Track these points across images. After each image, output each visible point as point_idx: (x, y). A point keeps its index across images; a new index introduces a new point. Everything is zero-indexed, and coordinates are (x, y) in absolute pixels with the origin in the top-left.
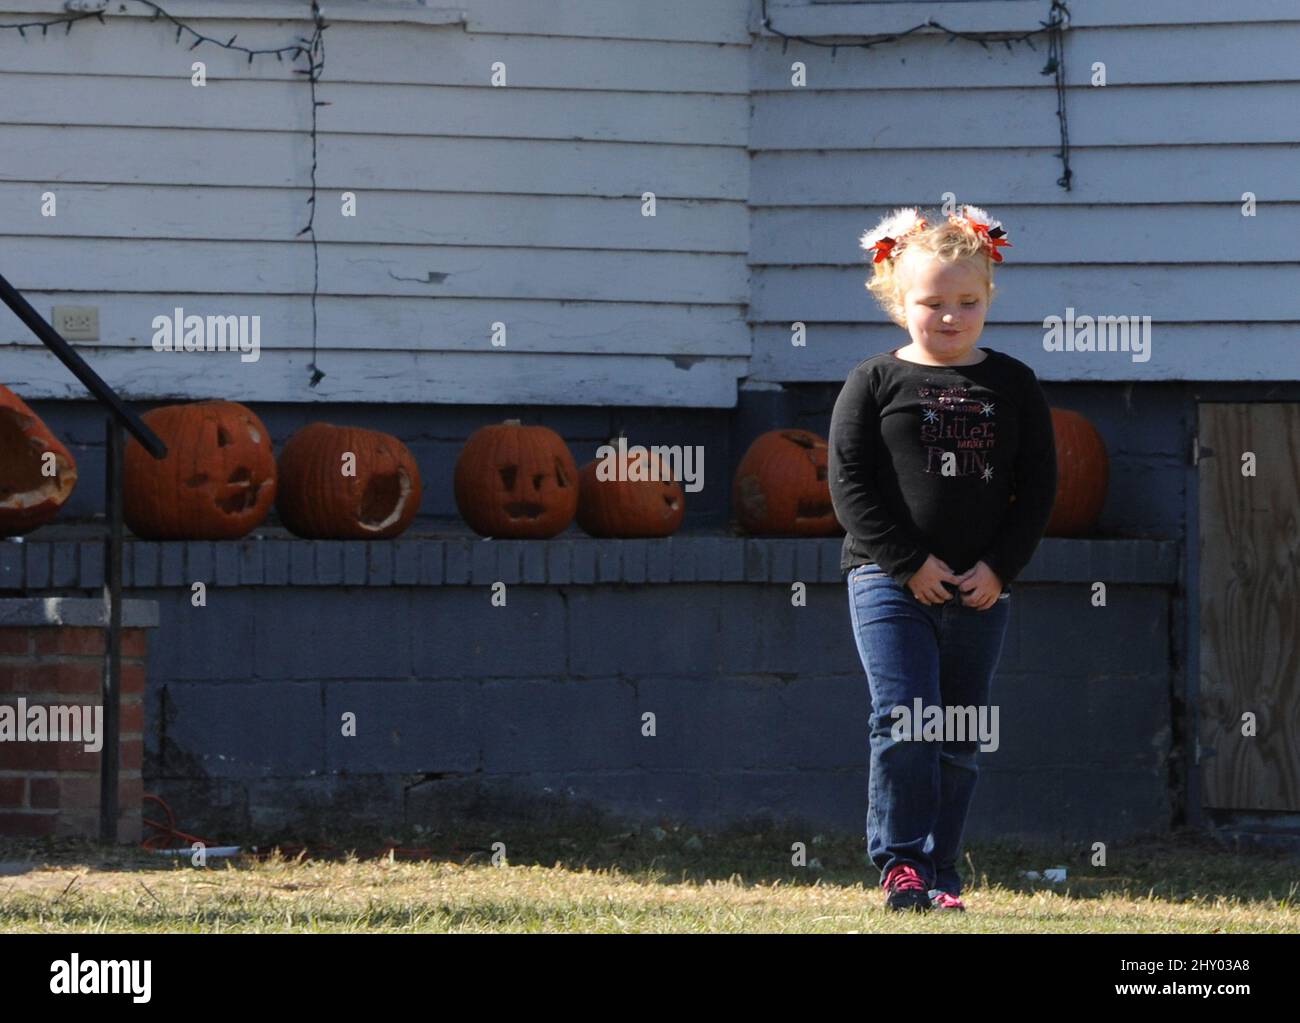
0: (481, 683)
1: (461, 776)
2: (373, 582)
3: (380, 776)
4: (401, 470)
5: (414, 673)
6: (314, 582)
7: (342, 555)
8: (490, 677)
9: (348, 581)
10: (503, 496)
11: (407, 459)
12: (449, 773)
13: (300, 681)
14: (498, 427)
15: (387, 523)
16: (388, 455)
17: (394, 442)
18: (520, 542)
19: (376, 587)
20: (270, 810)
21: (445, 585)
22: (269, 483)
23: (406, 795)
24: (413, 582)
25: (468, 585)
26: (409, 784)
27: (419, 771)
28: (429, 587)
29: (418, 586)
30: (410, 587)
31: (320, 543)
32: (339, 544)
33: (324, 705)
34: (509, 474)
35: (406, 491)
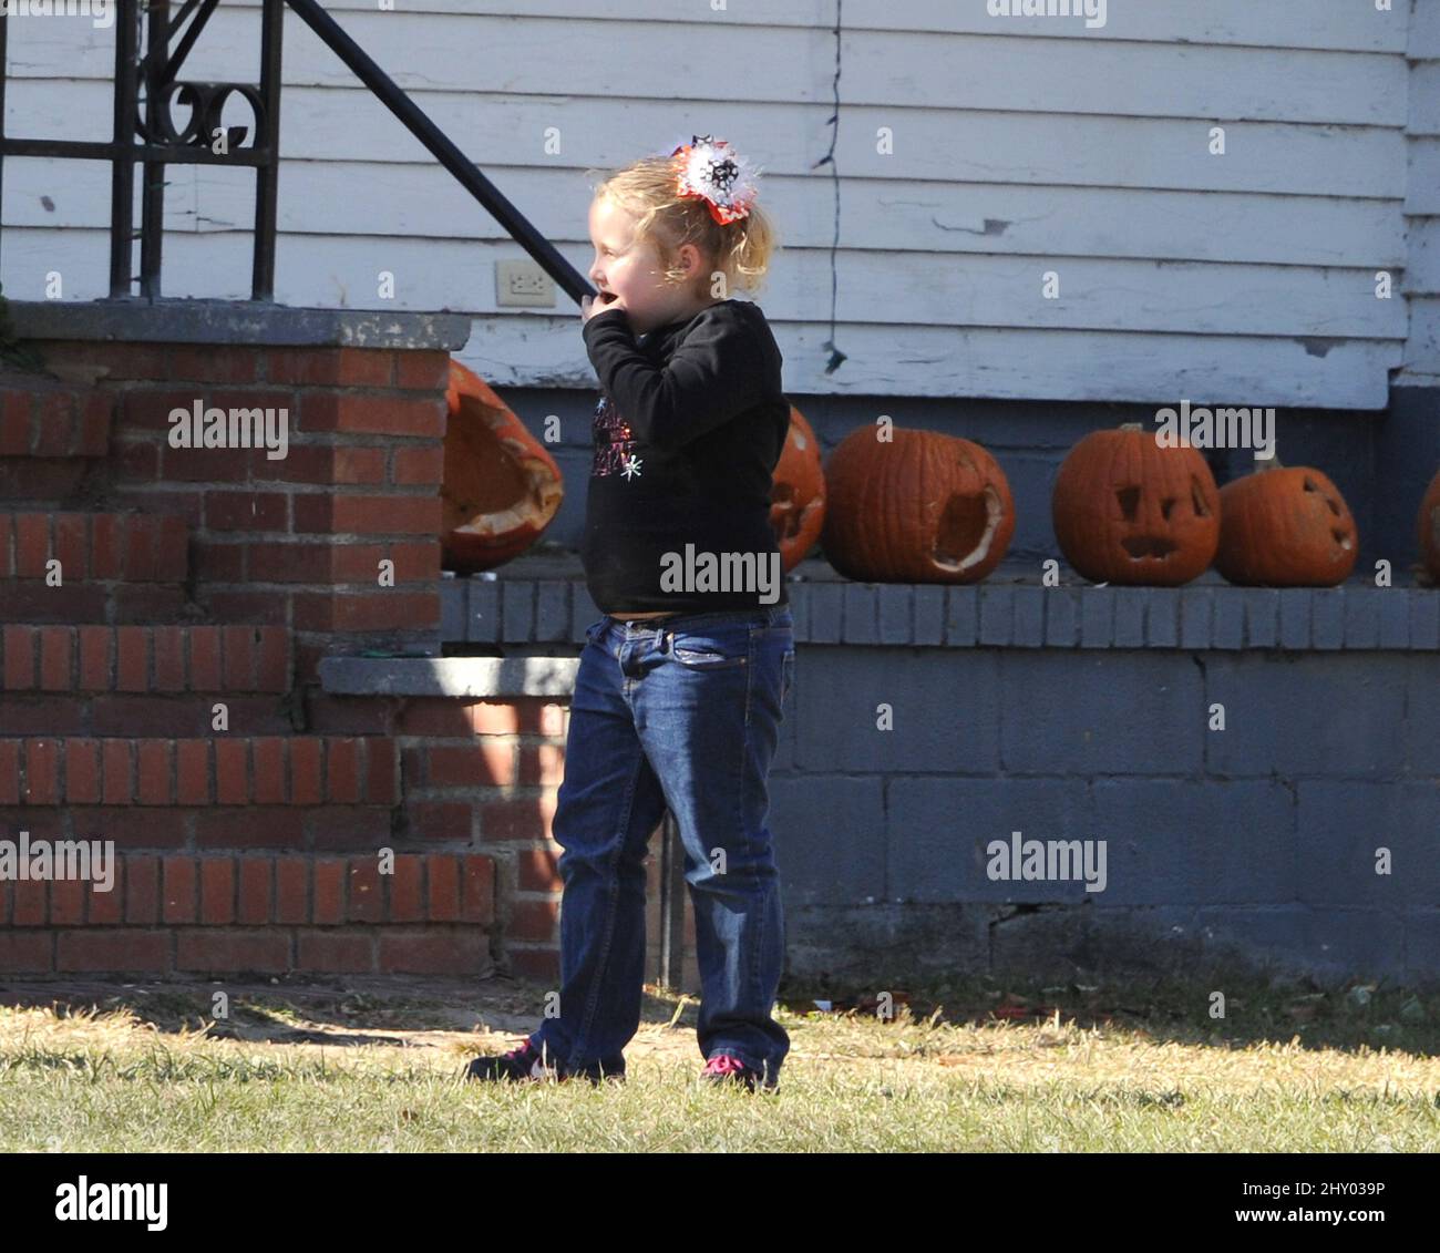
0: (1090, 783)
1: (1063, 908)
2: (952, 642)
3: (958, 906)
4: (989, 490)
5: (1003, 766)
6: (875, 641)
7: (912, 604)
8: (1103, 774)
9: (919, 642)
10: (1122, 527)
11: (996, 476)
12: (1050, 904)
13: (854, 774)
14: (1115, 433)
15: (970, 561)
16: (971, 469)
17: (980, 454)
18: (1143, 590)
19: (956, 649)
20: (814, 950)
21: (1045, 648)
22: (817, 504)
23: (992, 933)
24: (1003, 642)
25: (1077, 649)
26: (997, 918)
27: (1009, 900)
28: (1023, 650)
29: (1010, 648)
30: (999, 649)
31: (883, 587)
32: (905, 590)
33: (886, 807)
34: (1130, 498)
35: (995, 520)
